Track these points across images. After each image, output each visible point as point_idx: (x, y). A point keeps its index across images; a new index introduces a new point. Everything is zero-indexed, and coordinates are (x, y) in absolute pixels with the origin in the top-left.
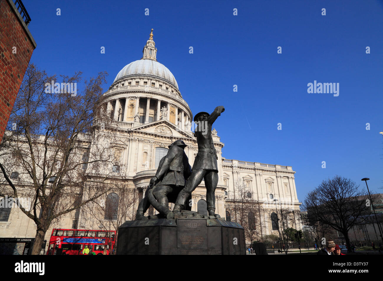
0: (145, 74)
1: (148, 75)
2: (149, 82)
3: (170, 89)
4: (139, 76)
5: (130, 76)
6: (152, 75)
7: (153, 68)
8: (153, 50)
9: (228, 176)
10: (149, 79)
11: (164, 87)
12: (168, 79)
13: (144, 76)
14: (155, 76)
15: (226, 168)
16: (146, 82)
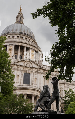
1: (19, 32)
2: (20, 37)
3: (31, 40)
4: (14, 33)
5: (10, 33)
7: (22, 28)
11: (28, 39)
12: (30, 35)
14: (23, 33)
15: (61, 84)
16: (18, 37)
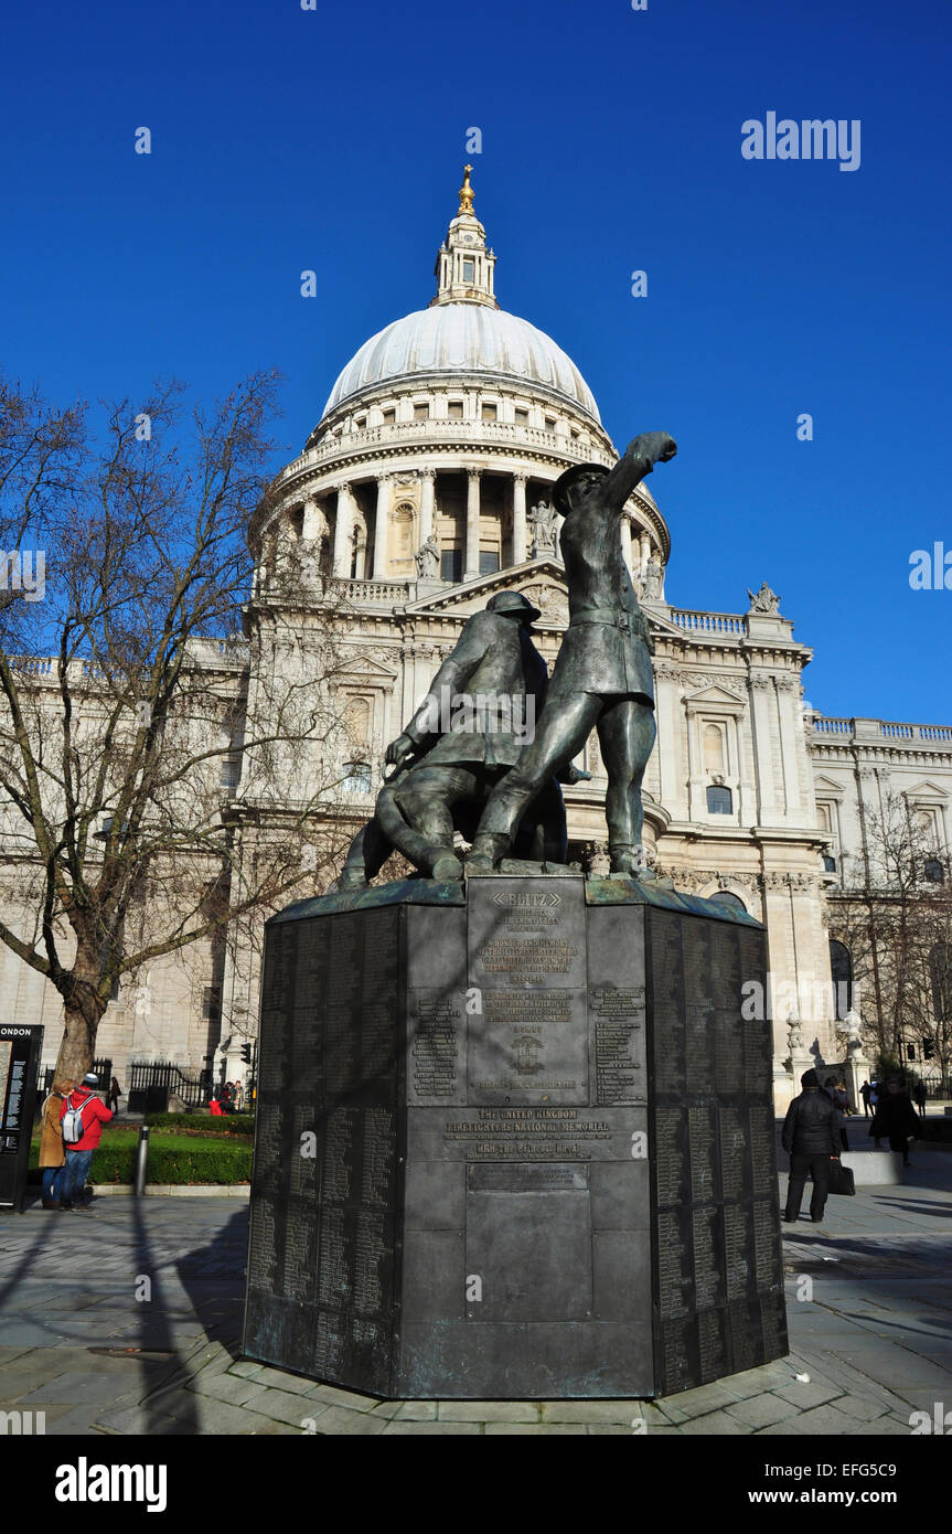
0: (450, 371)
1: (463, 371)
2: (471, 402)
3: (564, 426)
4: (428, 379)
5: (390, 385)
6: (483, 372)
7: (482, 340)
8: (477, 260)
9: (839, 789)
10: (471, 388)
11: (537, 416)
12: (552, 382)
13: (446, 378)
14: (495, 373)
15: (825, 755)
16: (460, 405)
